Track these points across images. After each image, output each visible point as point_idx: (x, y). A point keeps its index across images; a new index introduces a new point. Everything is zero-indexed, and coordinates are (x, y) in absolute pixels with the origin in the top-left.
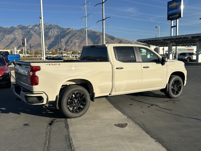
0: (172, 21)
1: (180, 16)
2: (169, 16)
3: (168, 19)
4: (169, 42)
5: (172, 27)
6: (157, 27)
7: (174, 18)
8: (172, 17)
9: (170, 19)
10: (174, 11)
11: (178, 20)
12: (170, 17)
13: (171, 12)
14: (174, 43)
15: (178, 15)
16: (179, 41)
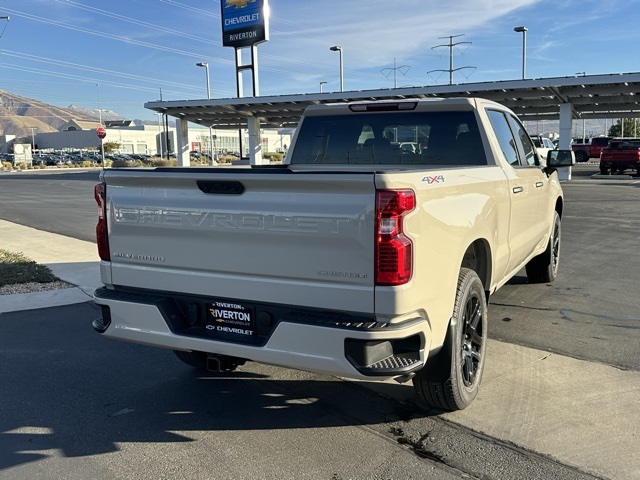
0: (239, 51)
1: (261, 37)
2: (226, 33)
3: (226, 43)
4: (250, 114)
5: (239, 69)
6: (200, 65)
7: (243, 40)
8: (238, 37)
9: (234, 41)
10: (243, 19)
11: (255, 48)
12: (231, 37)
13: (232, 21)
14: (263, 119)
15: (255, 34)
16: (281, 112)
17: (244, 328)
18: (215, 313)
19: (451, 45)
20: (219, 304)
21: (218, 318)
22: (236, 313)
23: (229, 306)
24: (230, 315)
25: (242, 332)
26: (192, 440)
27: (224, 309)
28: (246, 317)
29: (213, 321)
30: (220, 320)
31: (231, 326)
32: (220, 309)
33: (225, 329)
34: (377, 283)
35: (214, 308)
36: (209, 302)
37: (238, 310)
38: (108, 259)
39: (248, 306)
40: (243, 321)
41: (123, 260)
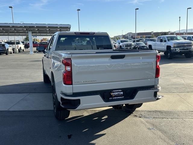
18: (112, 94)
20: (114, 91)
22: (119, 93)
23: (117, 91)
24: (117, 93)
25: (121, 97)
28: (122, 93)
29: (111, 96)
30: (114, 96)
31: (117, 97)
32: (114, 92)
33: (115, 98)
34: (156, 78)
35: (112, 92)
36: (111, 91)
37: (120, 92)
38: (72, 84)
39: (123, 90)
40: (121, 94)
41: (78, 83)
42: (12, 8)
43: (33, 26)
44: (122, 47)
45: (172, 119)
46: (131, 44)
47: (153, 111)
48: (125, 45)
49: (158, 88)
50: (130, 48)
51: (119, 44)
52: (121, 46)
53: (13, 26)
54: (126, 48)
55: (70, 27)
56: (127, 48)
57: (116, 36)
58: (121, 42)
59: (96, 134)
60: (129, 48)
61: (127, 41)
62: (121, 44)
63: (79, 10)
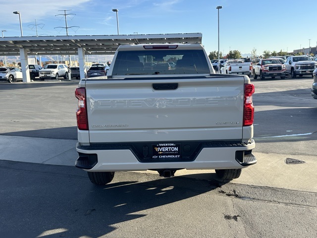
17: (175, 154)
18: (158, 149)
19: (65, 15)
20: (160, 145)
21: (160, 151)
22: (170, 148)
23: (167, 145)
24: (167, 149)
25: (174, 156)
26: (145, 215)
27: (164, 146)
28: (176, 149)
29: (157, 153)
30: (161, 153)
31: (167, 155)
32: (161, 147)
33: (164, 157)
34: (244, 125)
35: (157, 147)
36: (155, 144)
37: (172, 146)
38: (87, 129)
39: (177, 144)
40: (174, 151)
41: (98, 128)
42: (117, 11)
43: (144, 39)
44: (295, 70)
45: (286, 204)
46: (314, 64)
47: (261, 187)
48: (301, 67)
49: (246, 145)
50: (310, 71)
51: (290, 64)
52: (292, 68)
53: (116, 40)
54: (302, 72)
55: (201, 38)
56: (305, 72)
57: (298, 51)
58: (294, 61)
59: (131, 214)
60: (308, 71)
61: (306, 59)
62: (294, 64)
63: (221, 7)
